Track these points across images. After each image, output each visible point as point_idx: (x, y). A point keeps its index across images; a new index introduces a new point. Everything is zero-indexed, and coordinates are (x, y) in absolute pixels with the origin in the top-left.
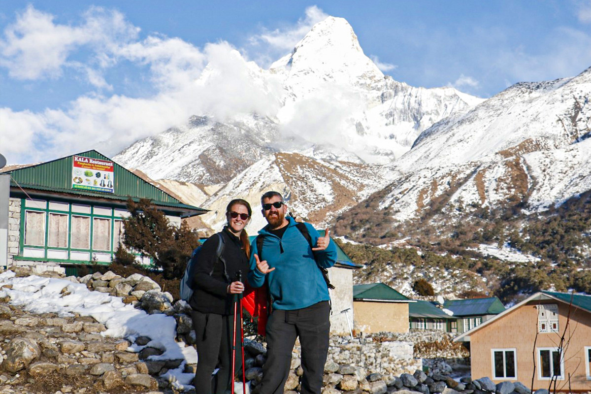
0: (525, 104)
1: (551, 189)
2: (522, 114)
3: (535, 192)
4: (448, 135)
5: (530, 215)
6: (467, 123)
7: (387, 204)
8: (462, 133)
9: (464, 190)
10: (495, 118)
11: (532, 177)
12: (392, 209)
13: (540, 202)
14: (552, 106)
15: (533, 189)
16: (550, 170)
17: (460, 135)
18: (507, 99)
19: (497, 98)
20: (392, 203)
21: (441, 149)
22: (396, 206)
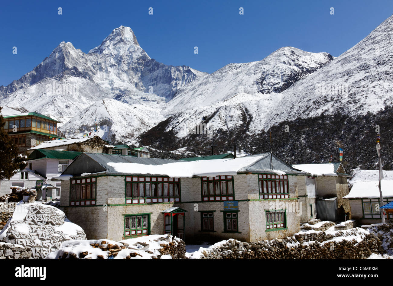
0: (234, 75)
1: (261, 121)
2: (233, 81)
3: (252, 123)
4: (193, 91)
5: (252, 135)
6: (203, 85)
7: (170, 129)
8: (201, 90)
9: (213, 121)
10: (218, 83)
11: (249, 115)
12: (174, 131)
13: (256, 128)
14: (249, 76)
15: (250, 121)
16: (258, 111)
17: (200, 91)
18: (224, 73)
19: (218, 72)
20: (173, 128)
21: (190, 99)
22: (175, 129)
